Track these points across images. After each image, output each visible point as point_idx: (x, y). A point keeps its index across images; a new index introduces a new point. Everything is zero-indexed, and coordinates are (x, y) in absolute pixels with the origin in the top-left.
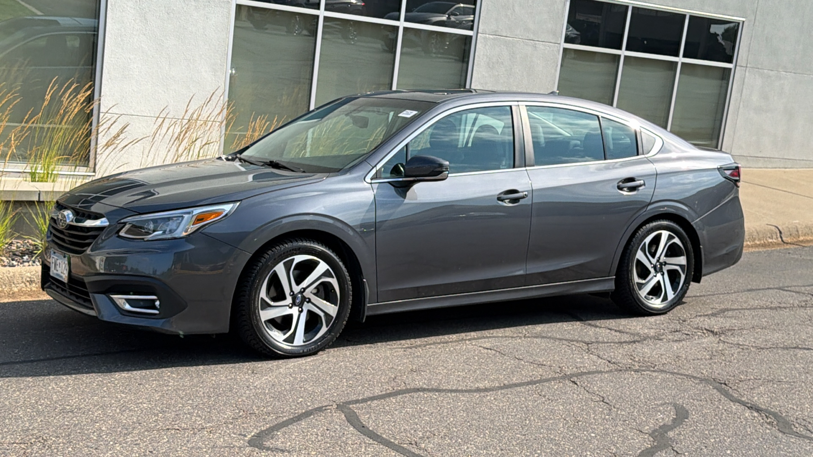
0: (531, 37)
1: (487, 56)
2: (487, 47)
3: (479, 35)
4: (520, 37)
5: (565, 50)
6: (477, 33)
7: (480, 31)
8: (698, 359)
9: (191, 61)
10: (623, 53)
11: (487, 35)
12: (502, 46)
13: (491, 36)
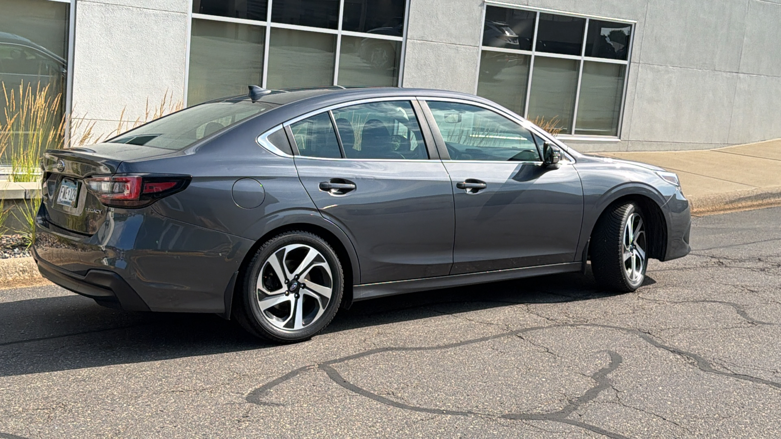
0: (453, 41)
1: (415, 59)
2: (415, 51)
3: (408, 40)
4: (444, 41)
5: (483, 52)
6: (407, 38)
7: (408, 37)
8: (623, 314)
9: (153, 69)
10: (534, 53)
11: (415, 41)
12: (429, 50)
13: (419, 42)
